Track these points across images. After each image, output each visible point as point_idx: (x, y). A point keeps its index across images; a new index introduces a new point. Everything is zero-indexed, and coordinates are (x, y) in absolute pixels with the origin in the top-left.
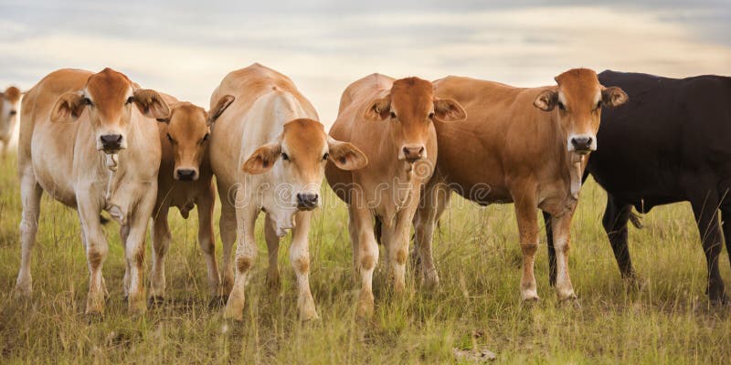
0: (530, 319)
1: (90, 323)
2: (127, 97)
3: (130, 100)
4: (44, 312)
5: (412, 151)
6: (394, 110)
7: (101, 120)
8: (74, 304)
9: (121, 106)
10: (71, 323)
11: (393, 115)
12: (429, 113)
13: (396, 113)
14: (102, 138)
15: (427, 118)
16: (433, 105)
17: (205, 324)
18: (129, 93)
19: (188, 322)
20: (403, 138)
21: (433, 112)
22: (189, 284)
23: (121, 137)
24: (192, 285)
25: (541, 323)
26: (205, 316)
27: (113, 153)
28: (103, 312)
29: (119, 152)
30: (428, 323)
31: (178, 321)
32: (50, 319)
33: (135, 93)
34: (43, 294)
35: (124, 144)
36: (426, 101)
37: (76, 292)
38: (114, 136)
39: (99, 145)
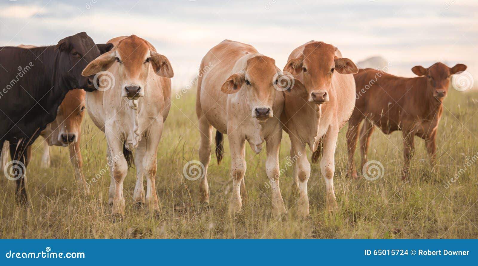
0: (435, 220)
1: (114, 222)
2: (146, 58)
3: (148, 60)
4: (81, 214)
5: (318, 96)
6: (305, 66)
7: (127, 75)
8: (102, 208)
9: (141, 65)
10: (100, 222)
11: (305, 70)
12: (331, 68)
13: (307, 68)
14: (126, 89)
15: (329, 72)
16: (334, 62)
17: (196, 223)
18: (148, 55)
19: (184, 222)
20: (312, 86)
21: (334, 67)
22: (185, 194)
23: (140, 88)
24: (187, 195)
25: (443, 223)
26: (197, 218)
27: (134, 99)
28: (123, 213)
29: (139, 99)
30: (359, 223)
31: (177, 221)
32: (86, 219)
33: (152, 55)
34: (80, 201)
35: (142, 93)
36: (329, 59)
37: (104, 200)
38: (135, 87)
39: (124, 93)
